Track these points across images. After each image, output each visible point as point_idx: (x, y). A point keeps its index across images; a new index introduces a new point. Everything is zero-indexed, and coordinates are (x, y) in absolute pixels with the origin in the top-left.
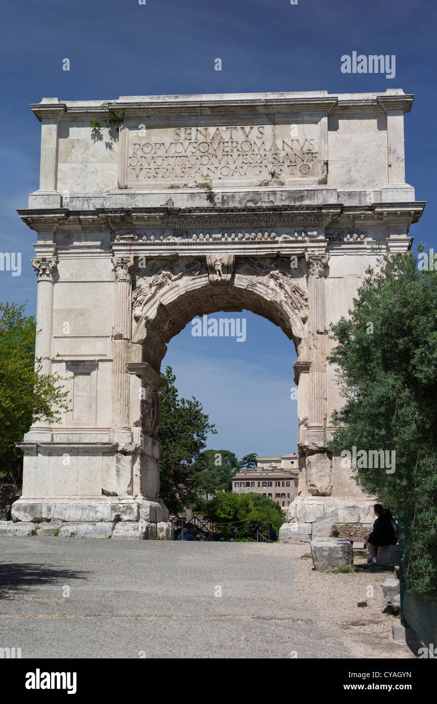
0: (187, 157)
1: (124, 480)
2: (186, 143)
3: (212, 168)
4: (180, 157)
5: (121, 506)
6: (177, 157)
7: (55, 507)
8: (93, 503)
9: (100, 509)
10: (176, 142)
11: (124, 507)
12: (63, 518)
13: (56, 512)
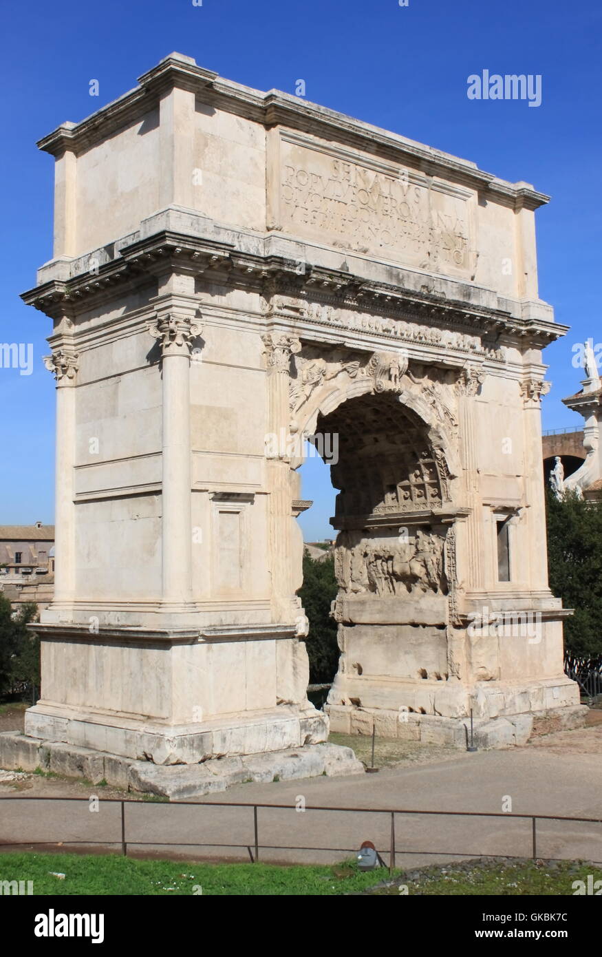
0: (346, 204)
1: (301, 680)
2: (345, 184)
3: (373, 228)
4: (339, 202)
5: (311, 721)
6: (335, 200)
7: (231, 733)
8: (278, 722)
9: (288, 729)
10: (334, 179)
11: (315, 722)
12: (242, 751)
13: (233, 742)
